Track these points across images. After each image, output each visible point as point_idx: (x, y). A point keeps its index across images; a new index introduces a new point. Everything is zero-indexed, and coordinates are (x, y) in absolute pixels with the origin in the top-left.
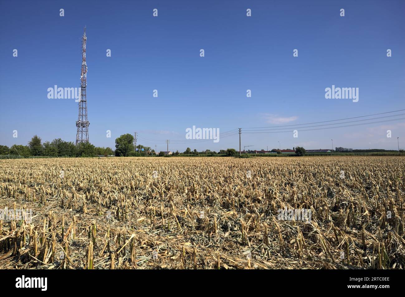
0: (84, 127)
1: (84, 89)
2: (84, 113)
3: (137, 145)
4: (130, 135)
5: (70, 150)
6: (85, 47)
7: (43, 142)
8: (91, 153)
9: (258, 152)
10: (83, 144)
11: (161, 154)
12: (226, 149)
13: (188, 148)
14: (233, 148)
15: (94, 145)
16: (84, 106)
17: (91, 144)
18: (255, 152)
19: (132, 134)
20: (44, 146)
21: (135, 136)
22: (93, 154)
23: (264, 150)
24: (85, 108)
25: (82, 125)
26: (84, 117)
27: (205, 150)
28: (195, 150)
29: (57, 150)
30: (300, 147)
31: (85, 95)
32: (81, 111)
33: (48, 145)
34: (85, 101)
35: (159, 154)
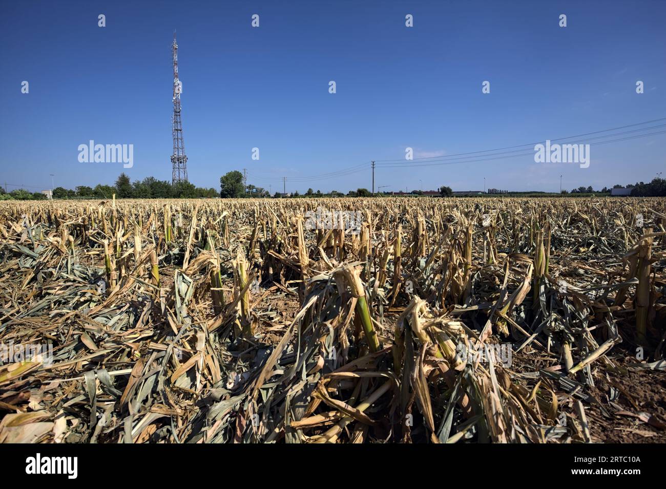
0: (181, 163)
1: (178, 114)
2: (180, 145)
3: (247, 185)
4: (238, 172)
5: (165, 190)
6: (176, 58)
7: (131, 182)
8: (191, 194)
9: (395, 193)
10: (181, 184)
11: (277, 196)
12: (356, 191)
13: (310, 189)
14: (365, 188)
15: (194, 185)
16: (179, 137)
17: (191, 184)
18: (391, 193)
19: (241, 171)
20: (133, 186)
21: (245, 174)
22: (194, 196)
23: (403, 191)
24: (181, 139)
25: (178, 161)
26: (180, 150)
27: (331, 192)
28: (319, 191)
29: (150, 191)
30: (446, 186)
31: (180, 122)
32: (177, 143)
33: (139, 185)
34: (181, 130)
35: (275, 196)
